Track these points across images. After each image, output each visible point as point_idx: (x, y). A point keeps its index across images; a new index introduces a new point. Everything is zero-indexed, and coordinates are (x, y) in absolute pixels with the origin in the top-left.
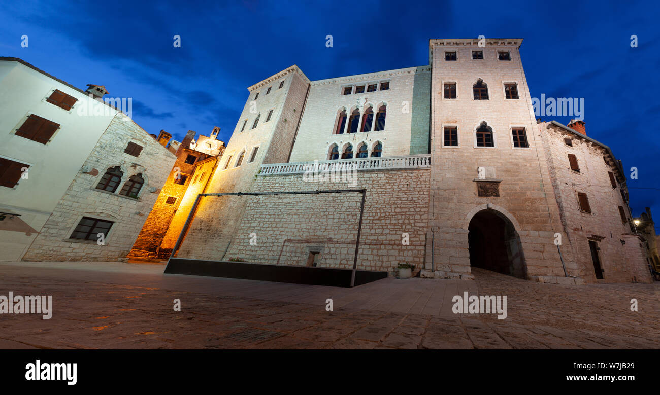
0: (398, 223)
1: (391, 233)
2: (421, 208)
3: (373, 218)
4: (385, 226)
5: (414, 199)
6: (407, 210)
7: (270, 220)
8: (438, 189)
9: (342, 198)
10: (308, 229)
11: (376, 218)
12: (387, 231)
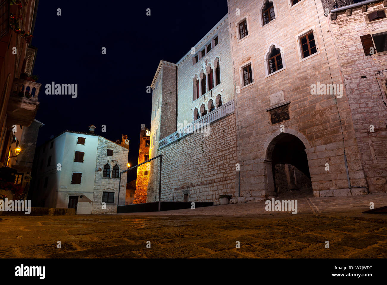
5: (228, 142)
6: (225, 152)
8: (242, 128)
9: (193, 153)
12: (216, 172)
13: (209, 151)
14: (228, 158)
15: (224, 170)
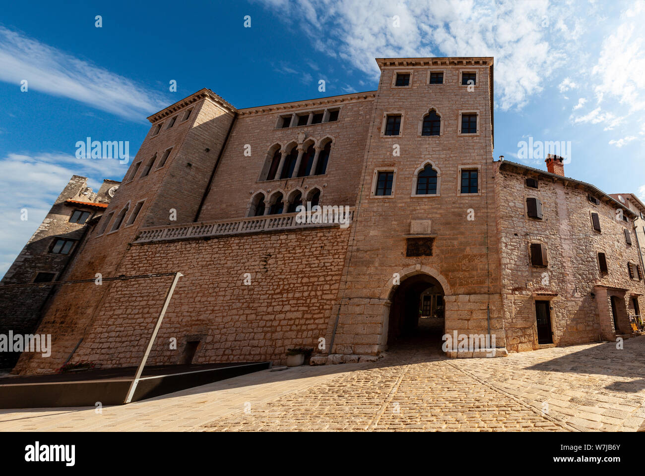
0: (303, 296)
1: (293, 309)
2: (332, 276)
3: (273, 292)
4: (286, 301)
5: (326, 264)
6: (316, 279)
7: (142, 303)
8: (358, 250)
9: (239, 268)
10: (191, 312)
11: (278, 291)
12: (287, 308)
13: (281, 271)
14: (320, 290)
15: (306, 306)
